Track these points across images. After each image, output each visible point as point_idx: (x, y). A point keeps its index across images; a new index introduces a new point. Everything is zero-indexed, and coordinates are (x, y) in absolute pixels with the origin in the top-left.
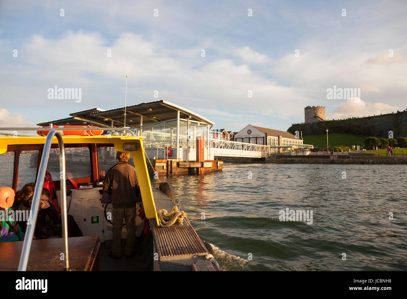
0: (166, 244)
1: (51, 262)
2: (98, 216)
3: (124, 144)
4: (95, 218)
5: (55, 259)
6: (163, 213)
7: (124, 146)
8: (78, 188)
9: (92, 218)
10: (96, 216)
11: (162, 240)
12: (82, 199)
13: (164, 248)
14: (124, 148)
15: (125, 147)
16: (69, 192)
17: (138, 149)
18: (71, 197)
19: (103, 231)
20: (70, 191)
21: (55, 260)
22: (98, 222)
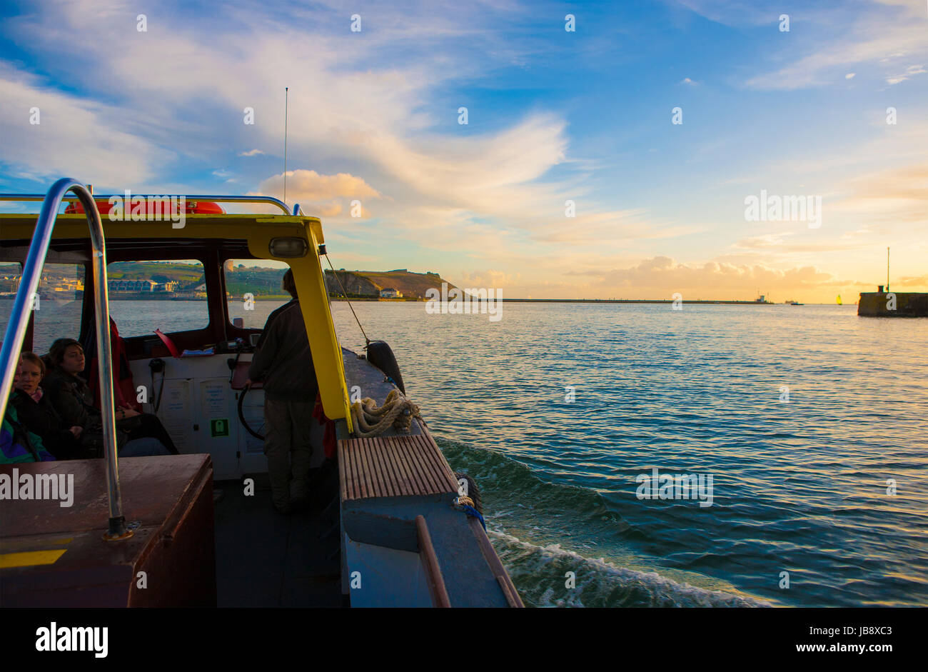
0: (361, 473)
1: (89, 506)
2: (226, 421)
3: (271, 240)
4: (220, 423)
5: (100, 500)
6: (364, 407)
7: (272, 245)
8: (178, 354)
9: (213, 423)
10: (223, 421)
11: (354, 463)
12: (189, 379)
13: (356, 481)
14: (272, 250)
15: (273, 247)
16: (158, 362)
17: (305, 253)
18: (164, 374)
19: (238, 455)
20: (160, 360)
21: (99, 502)
22: (226, 432)
